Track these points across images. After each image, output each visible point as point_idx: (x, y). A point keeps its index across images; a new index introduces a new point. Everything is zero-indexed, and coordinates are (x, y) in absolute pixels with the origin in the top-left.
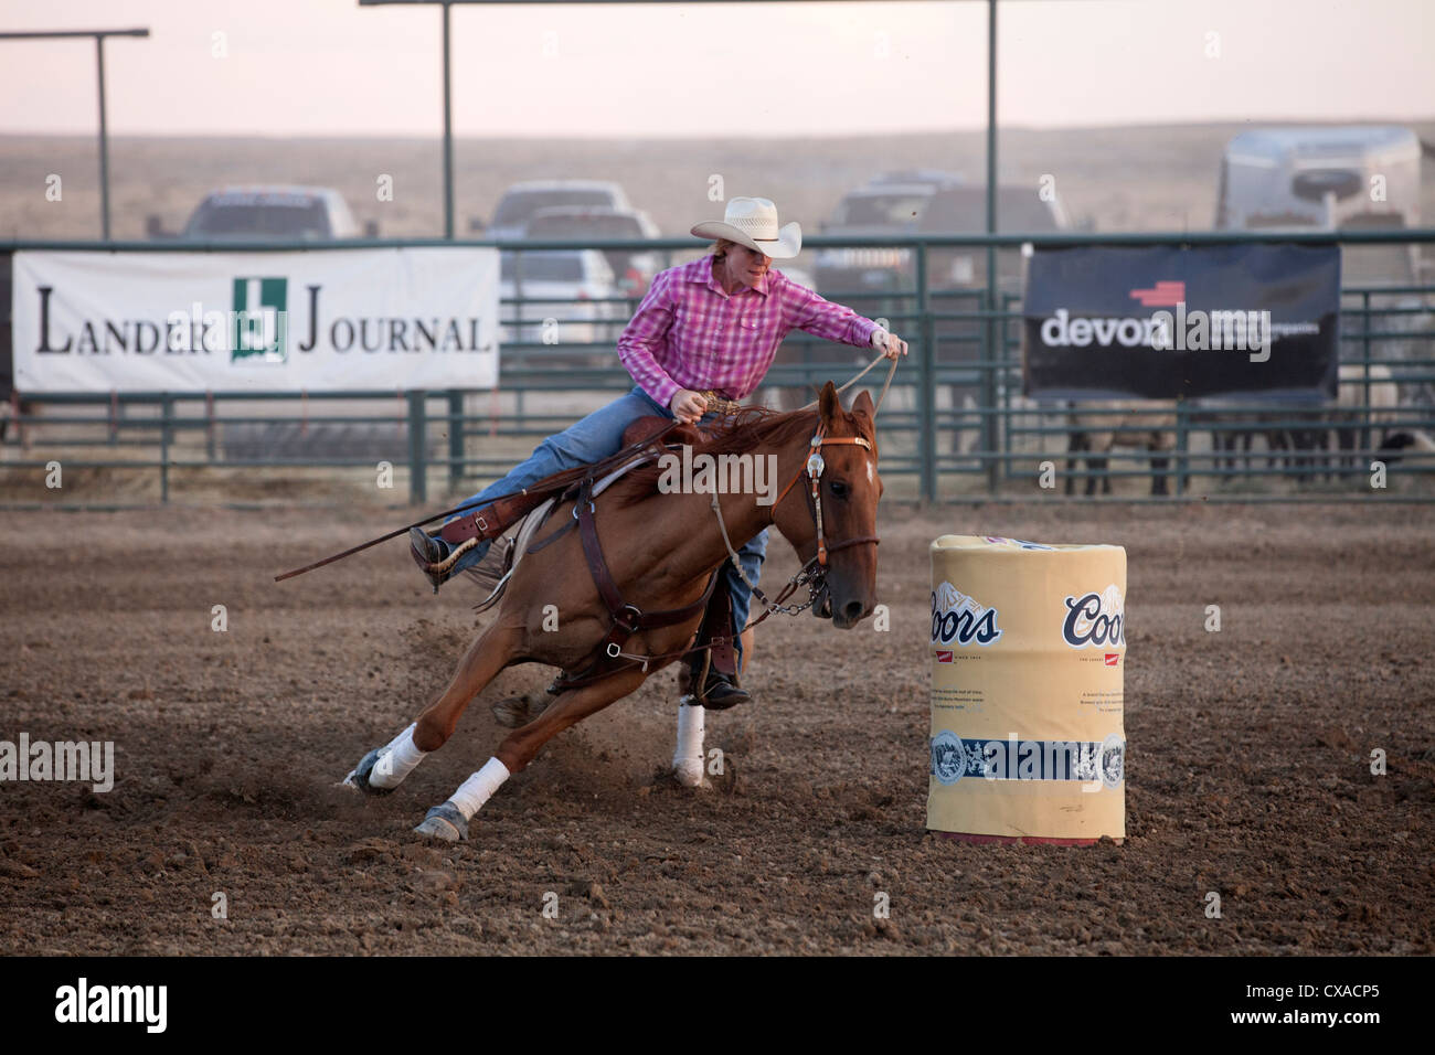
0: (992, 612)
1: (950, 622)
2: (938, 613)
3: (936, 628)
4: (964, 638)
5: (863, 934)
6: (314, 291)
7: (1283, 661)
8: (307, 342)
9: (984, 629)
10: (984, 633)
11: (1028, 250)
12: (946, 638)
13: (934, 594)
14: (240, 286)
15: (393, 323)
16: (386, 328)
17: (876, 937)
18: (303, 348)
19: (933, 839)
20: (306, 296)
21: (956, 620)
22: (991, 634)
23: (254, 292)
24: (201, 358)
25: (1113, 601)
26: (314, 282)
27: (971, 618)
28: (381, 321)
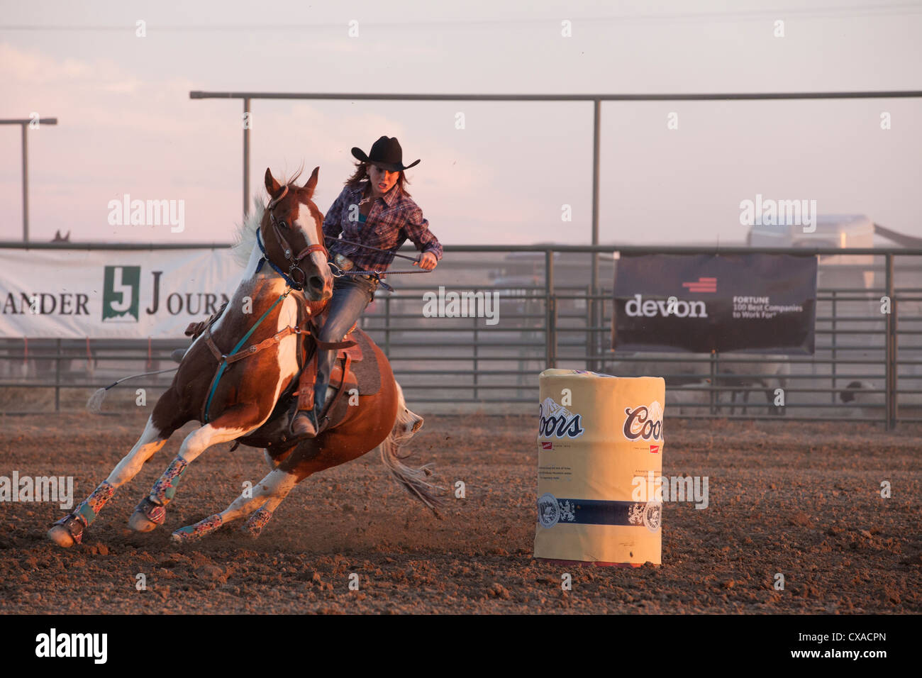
0: (578, 417)
1: (551, 424)
2: (544, 418)
3: (542, 428)
4: (560, 433)
5: (486, 596)
6: (157, 275)
7: (771, 487)
8: (152, 309)
9: (572, 428)
10: (573, 430)
11: (616, 256)
12: (548, 434)
13: (541, 406)
14: (109, 272)
15: (207, 296)
16: (203, 298)
17: (494, 598)
18: (149, 312)
19: (537, 563)
20: (152, 278)
21: (555, 422)
22: (577, 431)
23: (118, 275)
24: (83, 317)
25: (656, 411)
26: (157, 269)
27: (564, 421)
28: (200, 295)
